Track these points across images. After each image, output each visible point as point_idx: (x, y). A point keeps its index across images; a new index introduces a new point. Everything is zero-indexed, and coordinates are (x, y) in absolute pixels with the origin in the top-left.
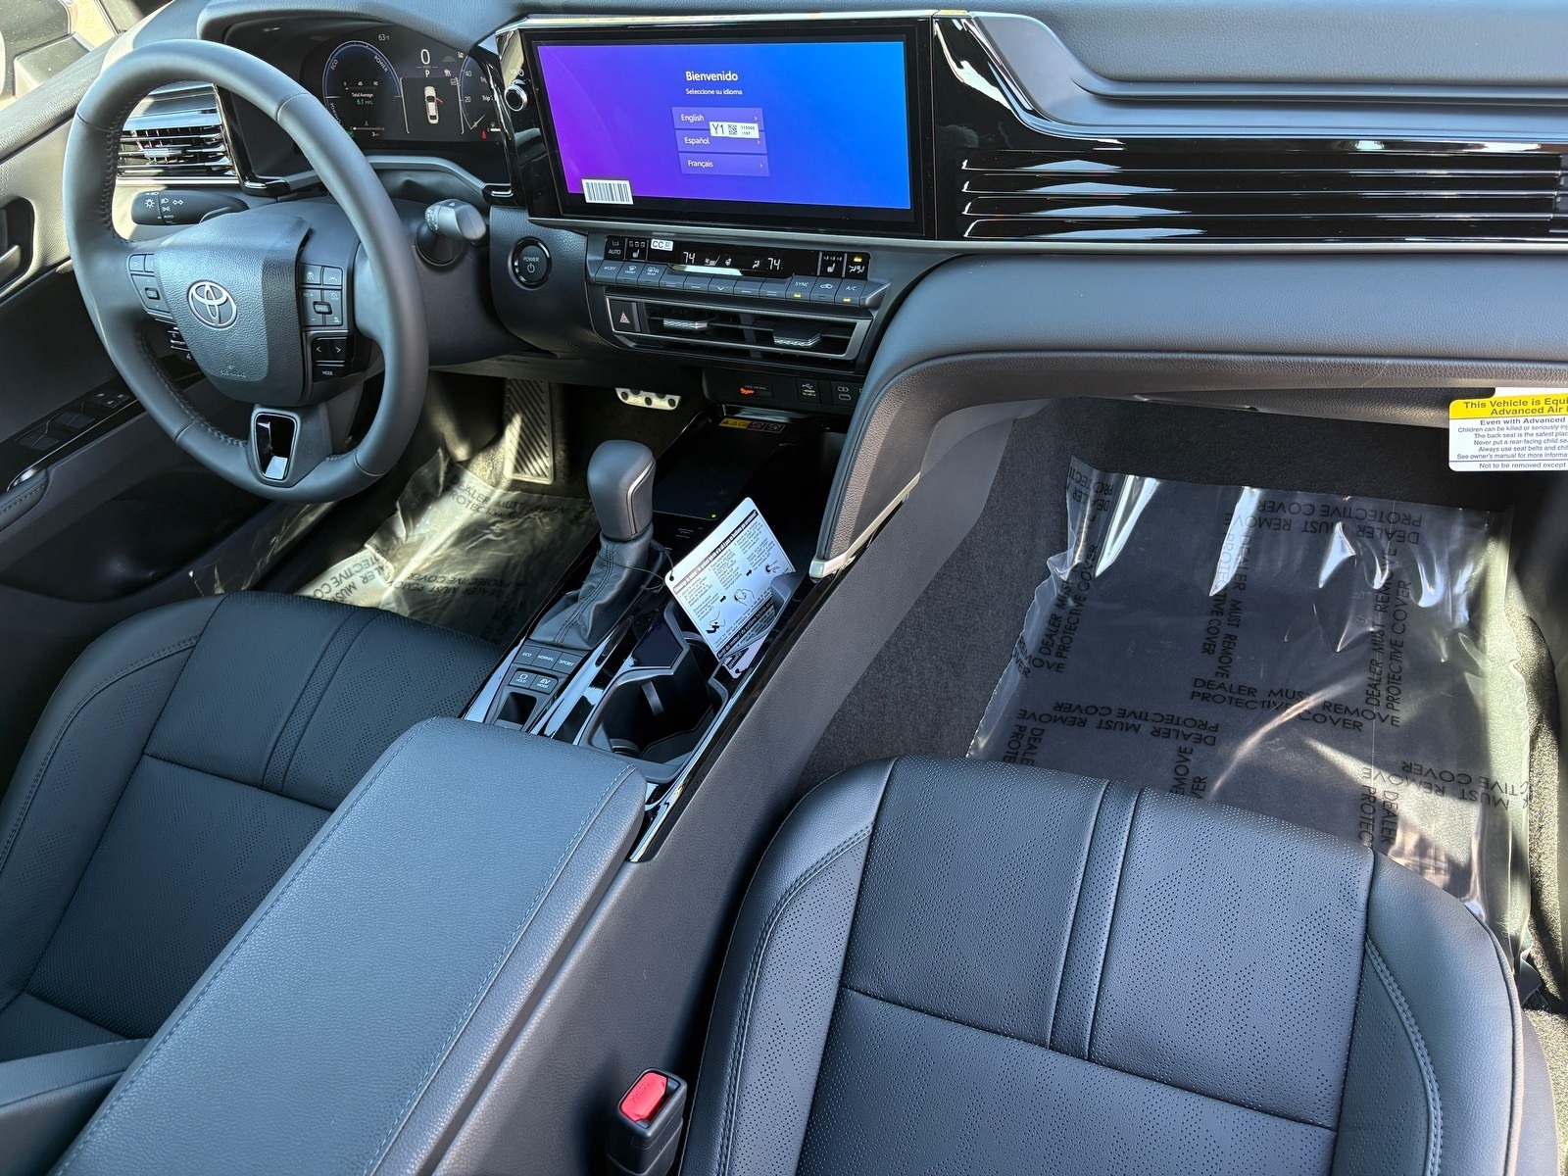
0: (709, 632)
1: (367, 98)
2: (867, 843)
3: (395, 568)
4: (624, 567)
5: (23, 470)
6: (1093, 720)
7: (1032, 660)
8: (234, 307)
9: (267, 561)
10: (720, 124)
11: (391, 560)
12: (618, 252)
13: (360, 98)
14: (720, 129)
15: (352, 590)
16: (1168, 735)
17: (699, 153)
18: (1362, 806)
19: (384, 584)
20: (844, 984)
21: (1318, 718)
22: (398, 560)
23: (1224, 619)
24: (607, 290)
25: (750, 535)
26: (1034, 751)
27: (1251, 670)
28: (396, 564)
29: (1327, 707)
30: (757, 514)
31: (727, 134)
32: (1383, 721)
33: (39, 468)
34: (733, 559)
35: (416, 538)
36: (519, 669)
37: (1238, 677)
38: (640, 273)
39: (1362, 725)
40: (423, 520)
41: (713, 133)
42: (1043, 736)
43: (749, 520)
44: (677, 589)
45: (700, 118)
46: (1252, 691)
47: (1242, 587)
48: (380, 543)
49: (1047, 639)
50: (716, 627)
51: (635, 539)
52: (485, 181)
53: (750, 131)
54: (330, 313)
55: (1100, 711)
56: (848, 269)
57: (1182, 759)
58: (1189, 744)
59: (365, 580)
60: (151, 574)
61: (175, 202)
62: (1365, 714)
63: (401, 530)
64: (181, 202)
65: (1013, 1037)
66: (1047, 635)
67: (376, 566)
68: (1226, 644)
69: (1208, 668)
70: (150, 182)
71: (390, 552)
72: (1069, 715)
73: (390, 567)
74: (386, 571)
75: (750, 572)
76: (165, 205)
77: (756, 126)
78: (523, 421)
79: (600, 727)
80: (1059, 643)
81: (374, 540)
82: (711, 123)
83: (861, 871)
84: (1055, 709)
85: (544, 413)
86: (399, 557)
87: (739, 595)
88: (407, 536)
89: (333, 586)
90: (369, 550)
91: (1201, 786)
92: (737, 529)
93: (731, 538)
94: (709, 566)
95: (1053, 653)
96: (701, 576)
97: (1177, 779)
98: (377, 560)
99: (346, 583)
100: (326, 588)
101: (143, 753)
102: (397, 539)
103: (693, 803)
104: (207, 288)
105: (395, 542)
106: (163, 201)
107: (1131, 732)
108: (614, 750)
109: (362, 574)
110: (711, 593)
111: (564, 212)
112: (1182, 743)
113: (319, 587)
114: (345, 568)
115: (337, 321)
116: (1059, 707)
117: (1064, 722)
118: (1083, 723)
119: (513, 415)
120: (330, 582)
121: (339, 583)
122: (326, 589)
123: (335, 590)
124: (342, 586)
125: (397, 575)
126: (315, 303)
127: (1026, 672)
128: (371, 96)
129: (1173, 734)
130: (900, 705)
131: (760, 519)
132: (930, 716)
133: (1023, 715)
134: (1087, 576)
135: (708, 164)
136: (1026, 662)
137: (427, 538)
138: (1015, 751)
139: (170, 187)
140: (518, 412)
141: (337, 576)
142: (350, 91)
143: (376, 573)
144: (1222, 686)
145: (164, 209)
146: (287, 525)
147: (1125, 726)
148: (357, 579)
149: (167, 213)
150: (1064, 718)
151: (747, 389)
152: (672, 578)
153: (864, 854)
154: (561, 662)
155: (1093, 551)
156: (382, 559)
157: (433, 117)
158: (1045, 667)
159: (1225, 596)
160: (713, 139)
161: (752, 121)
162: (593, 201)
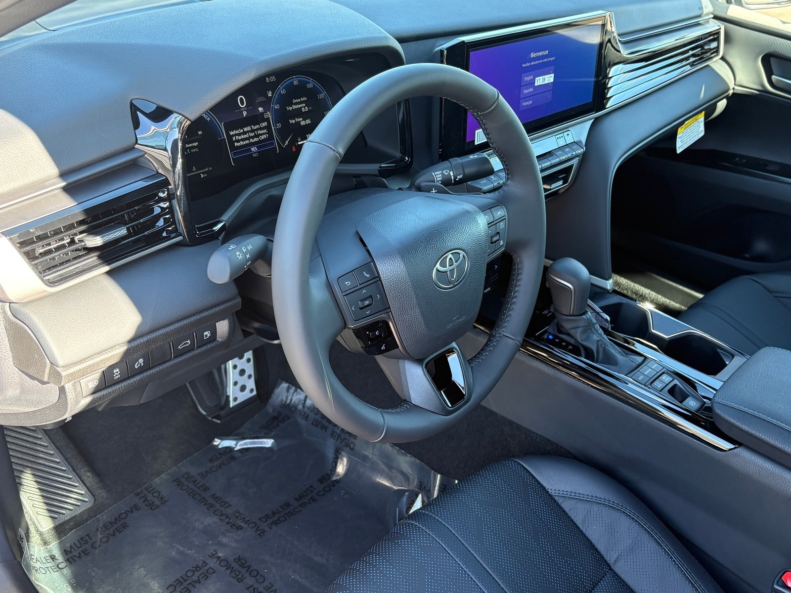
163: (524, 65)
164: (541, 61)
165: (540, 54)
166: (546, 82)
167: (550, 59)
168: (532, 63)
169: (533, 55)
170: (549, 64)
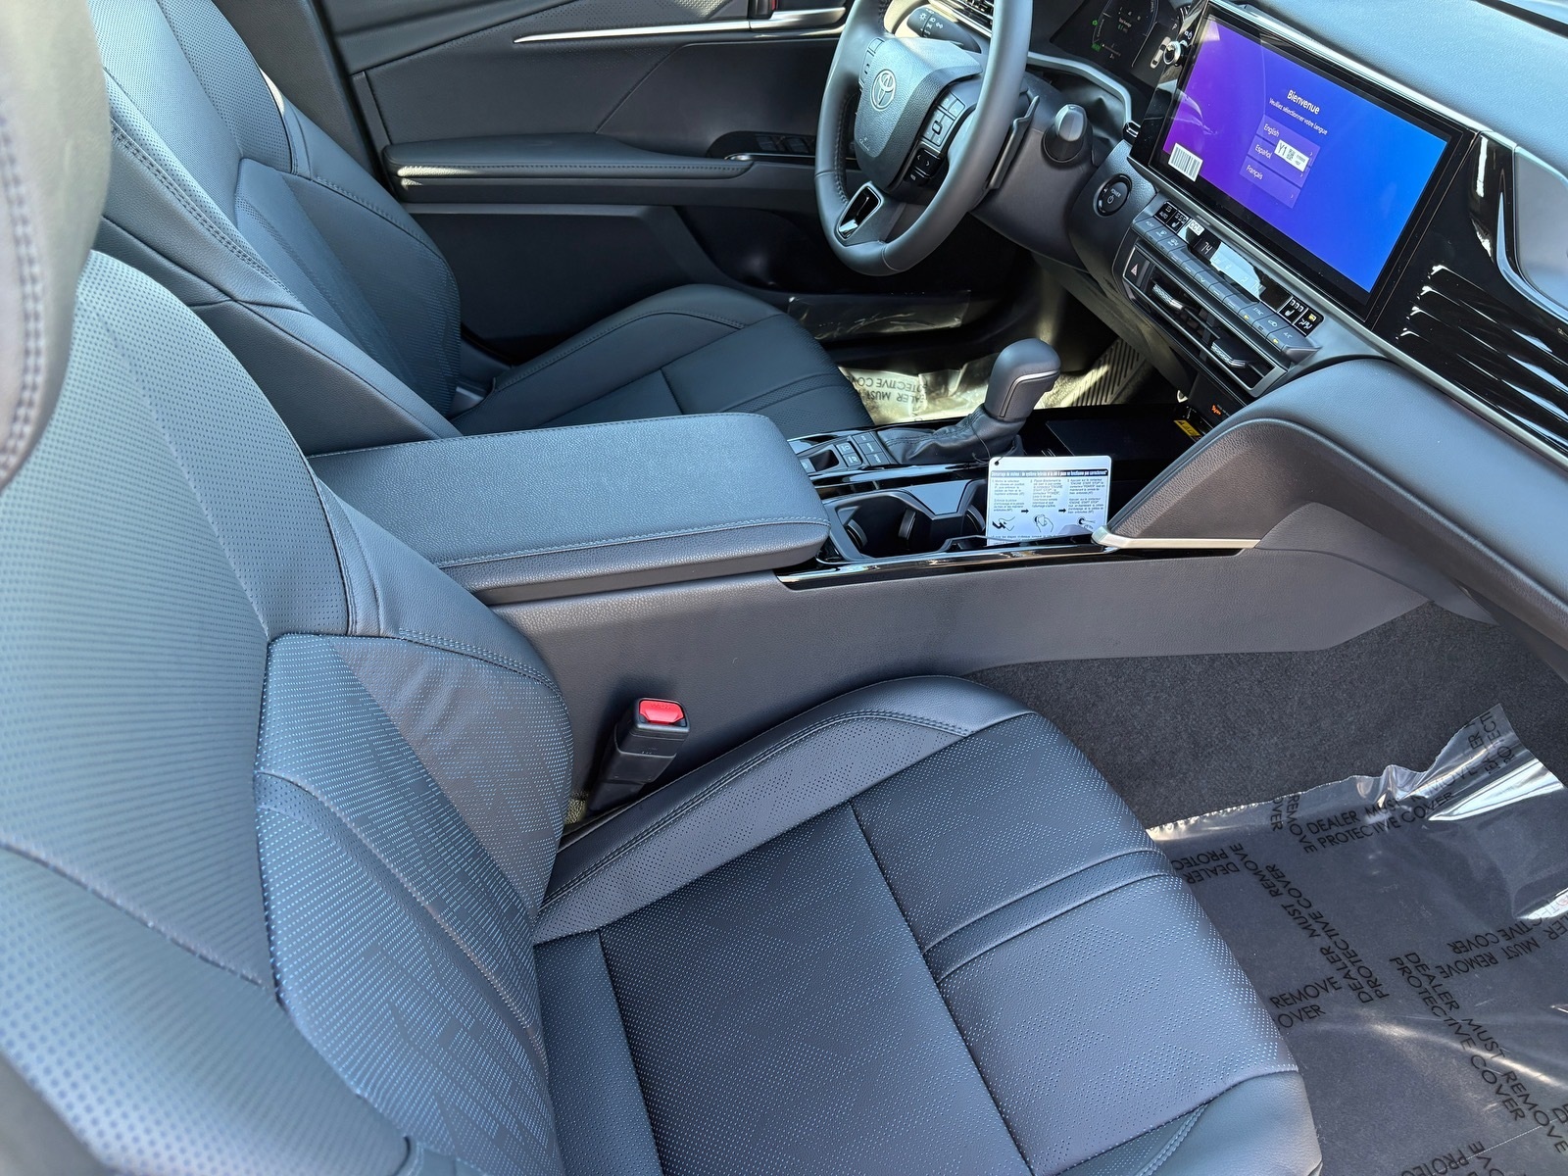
0: (994, 524)
1: (1125, 26)
2: (956, 739)
3: (928, 408)
4: (975, 433)
5: (743, 151)
6: (1286, 899)
7: (1292, 823)
8: (892, 98)
9: (848, 331)
10: (1286, 145)
11: (931, 399)
12: (1165, 216)
13: (1123, 24)
14: (1284, 150)
15: (886, 398)
16: (1333, 962)
17: (1261, 164)
18: (1436, 1159)
19: (910, 411)
20: (851, 801)
21: (1488, 1076)
22: (935, 404)
23: (1504, 943)
24: (1139, 241)
25: (1087, 484)
26: (1213, 875)
27: (1476, 995)
28: (931, 407)
29: (1509, 1078)
30: (1107, 474)
31: (1284, 157)
32: (1549, 1135)
33: (755, 159)
34: (1058, 490)
35: (960, 400)
36: (850, 442)
37: (1454, 985)
38: (1165, 238)
39: (1523, 1117)
40: (976, 391)
41: (1276, 152)
42: (1232, 874)
43: (1095, 473)
44: (994, 474)
45: (1276, 133)
46: (1453, 1005)
47: (1553, 935)
48: (931, 383)
49: (1325, 822)
50: (1002, 526)
51: (1000, 421)
52: (1133, 119)
53: (1300, 161)
54: (939, 133)
55: (1301, 899)
56: (1300, 320)
57: (1323, 986)
58: (1344, 982)
59: (900, 398)
60: (771, 283)
61: (938, 24)
62: (1538, 1114)
63: (954, 385)
64: (941, 26)
65: (909, 925)
66: (1329, 820)
67: (914, 394)
68: (1479, 959)
69: (1436, 956)
70: (949, 11)
71: (933, 394)
72: (1272, 880)
73: (925, 403)
74: (919, 404)
75: (1064, 510)
76: (931, 23)
77: (1307, 159)
78: (1107, 373)
79: (855, 507)
80: (1333, 834)
81: (929, 377)
82: (1281, 141)
83: (933, 751)
84: (1267, 867)
85: (1125, 376)
86: (937, 403)
87: (1041, 520)
88: (955, 393)
89: (875, 384)
90: (919, 380)
91: (1313, 1014)
92: (1079, 471)
93: (1069, 473)
94: (1033, 479)
95: (1318, 836)
96: (1021, 480)
97: (1299, 992)
98: (918, 391)
99: (885, 389)
100: (866, 382)
101: (660, 369)
102: (947, 390)
103: (852, 588)
104: (888, 76)
105: (943, 391)
106: (931, 20)
107: (1305, 934)
108: (847, 528)
109: (901, 392)
110: (1019, 499)
111: (1152, 164)
112: (1338, 977)
113: (865, 378)
114: (893, 380)
115: (939, 142)
116: (1272, 869)
117: (1261, 880)
118: (1276, 894)
119: (1104, 364)
120: (876, 381)
121: (881, 385)
122: (869, 382)
123: (875, 388)
124: (881, 390)
125: (925, 413)
126: (936, 122)
127: (1277, 827)
128: (1129, 25)
129: (1339, 965)
130: (1112, 719)
131: (1107, 481)
132: (1138, 758)
133: (1237, 849)
134: (1421, 813)
135: (1260, 176)
136: (1284, 818)
137: (968, 405)
138: (1198, 862)
139: (960, 23)
140: (1109, 363)
141: (884, 381)
142: (1120, 16)
143: (911, 399)
144: (1431, 978)
145: (928, 25)
146: (876, 318)
147: (1306, 925)
148: (895, 393)
149: (928, 29)
150: (1266, 878)
151: (1217, 408)
152: (997, 463)
153: (947, 743)
154: (876, 456)
155: (1448, 796)
156: (923, 391)
157: (1155, 63)
158: (1298, 838)
159: (1529, 930)
160: (1275, 155)
161: (1307, 155)
162: (1172, 165)
163: (1272, 102)
164: (1301, 119)
165: (1305, 104)
166: (1293, 162)
167: (1317, 128)
168: (1286, 110)
169: (1292, 96)
170: (1311, 135)
